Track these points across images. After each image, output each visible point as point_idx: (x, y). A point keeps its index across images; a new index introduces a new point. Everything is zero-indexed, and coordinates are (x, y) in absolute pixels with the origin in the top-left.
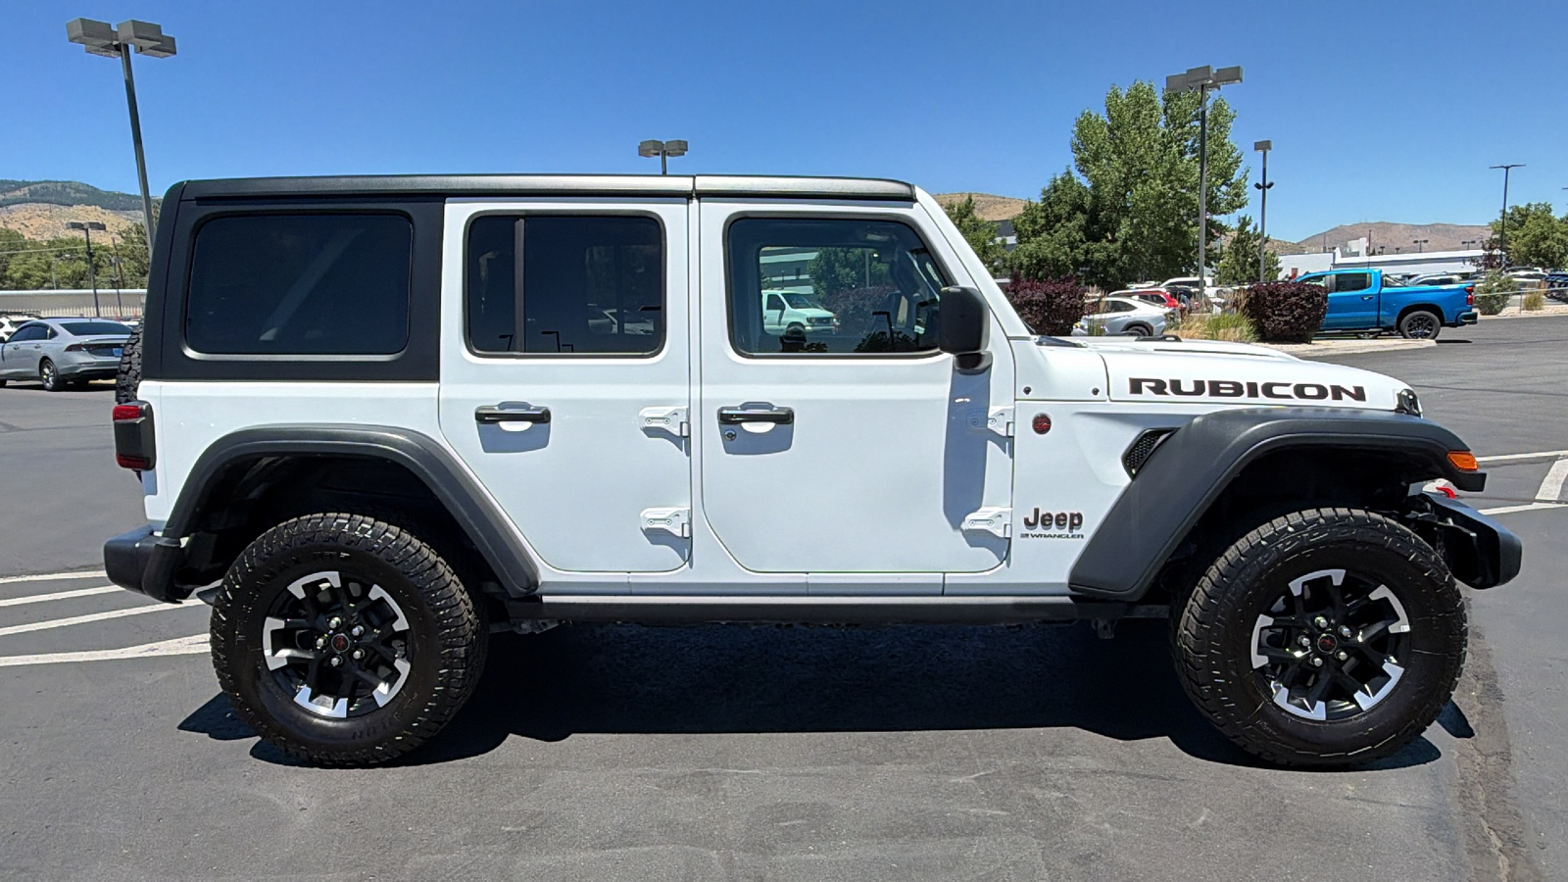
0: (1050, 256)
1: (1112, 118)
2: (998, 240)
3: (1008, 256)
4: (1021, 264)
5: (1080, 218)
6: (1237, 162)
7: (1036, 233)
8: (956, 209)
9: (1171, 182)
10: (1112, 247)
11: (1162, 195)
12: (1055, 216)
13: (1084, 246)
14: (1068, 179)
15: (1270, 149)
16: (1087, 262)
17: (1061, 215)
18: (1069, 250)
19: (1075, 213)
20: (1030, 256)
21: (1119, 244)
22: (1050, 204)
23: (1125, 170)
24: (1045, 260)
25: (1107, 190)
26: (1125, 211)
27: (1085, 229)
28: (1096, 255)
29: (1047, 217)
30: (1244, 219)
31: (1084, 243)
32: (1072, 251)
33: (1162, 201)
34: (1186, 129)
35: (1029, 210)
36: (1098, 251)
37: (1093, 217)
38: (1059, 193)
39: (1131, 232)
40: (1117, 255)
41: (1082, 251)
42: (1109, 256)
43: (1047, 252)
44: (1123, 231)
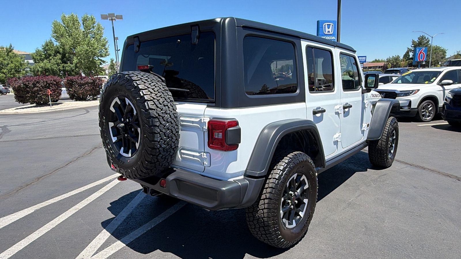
0: (50, 68)
1: (64, 24)
2: (26, 61)
3: (32, 67)
4: (38, 70)
5: (59, 56)
6: (107, 42)
7: (42, 60)
8: (5, 49)
9: (89, 46)
10: (72, 66)
11: (87, 50)
12: (49, 54)
13: (62, 65)
14: (51, 43)
15: (118, 39)
16: (64, 70)
17: (51, 54)
18: (57, 66)
19: (57, 54)
20: (42, 67)
21: (74, 65)
22: (46, 50)
23: (73, 41)
24: (48, 69)
25: (67, 47)
26: (74, 54)
27: (62, 59)
28: (67, 68)
29: (45, 55)
30: (112, 59)
31: (62, 64)
32: (58, 66)
33: (87, 52)
34: (91, 31)
35: (38, 52)
36: (67, 67)
37: (64, 56)
38: (49, 47)
39: (78, 61)
40: (74, 68)
41: (62, 67)
42: (71, 69)
43: (48, 66)
44: (75, 61)
